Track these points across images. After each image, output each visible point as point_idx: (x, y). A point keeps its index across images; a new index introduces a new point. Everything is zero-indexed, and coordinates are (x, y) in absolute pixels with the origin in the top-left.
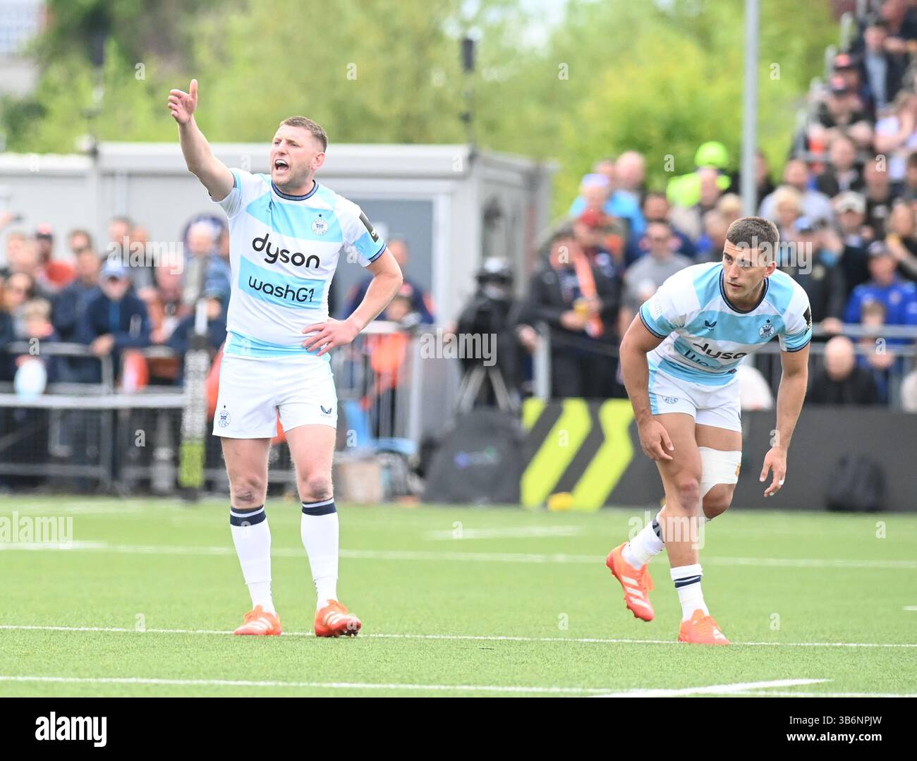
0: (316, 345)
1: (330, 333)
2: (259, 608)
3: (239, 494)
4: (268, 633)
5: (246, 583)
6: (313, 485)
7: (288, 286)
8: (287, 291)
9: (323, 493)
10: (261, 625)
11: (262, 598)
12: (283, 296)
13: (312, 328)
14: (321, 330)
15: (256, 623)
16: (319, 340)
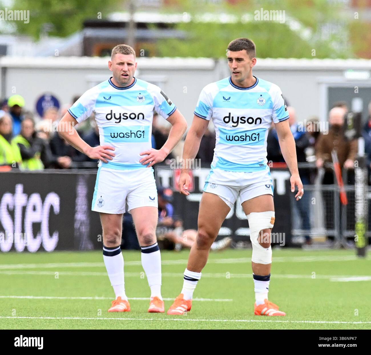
0: (147, 162)
1: (153, 156)
2: (119, 298)
3: (109, 240)
4: (125, 311)
5: (112, 285)
6: (145, 237)
7: (131, 131)
8: (131, 134)
9: (150, 241)
10: (121, 307)
11: (121, 292)
12: (130, 136)
13: (145, 153)
14: (149, 154)
15: (119, 306)
16: (148, 159)
